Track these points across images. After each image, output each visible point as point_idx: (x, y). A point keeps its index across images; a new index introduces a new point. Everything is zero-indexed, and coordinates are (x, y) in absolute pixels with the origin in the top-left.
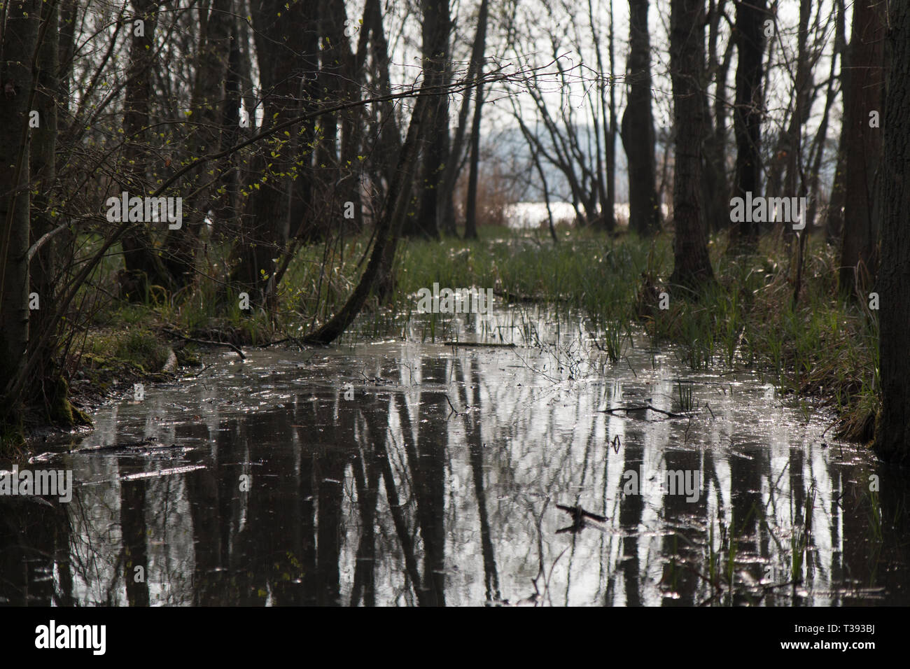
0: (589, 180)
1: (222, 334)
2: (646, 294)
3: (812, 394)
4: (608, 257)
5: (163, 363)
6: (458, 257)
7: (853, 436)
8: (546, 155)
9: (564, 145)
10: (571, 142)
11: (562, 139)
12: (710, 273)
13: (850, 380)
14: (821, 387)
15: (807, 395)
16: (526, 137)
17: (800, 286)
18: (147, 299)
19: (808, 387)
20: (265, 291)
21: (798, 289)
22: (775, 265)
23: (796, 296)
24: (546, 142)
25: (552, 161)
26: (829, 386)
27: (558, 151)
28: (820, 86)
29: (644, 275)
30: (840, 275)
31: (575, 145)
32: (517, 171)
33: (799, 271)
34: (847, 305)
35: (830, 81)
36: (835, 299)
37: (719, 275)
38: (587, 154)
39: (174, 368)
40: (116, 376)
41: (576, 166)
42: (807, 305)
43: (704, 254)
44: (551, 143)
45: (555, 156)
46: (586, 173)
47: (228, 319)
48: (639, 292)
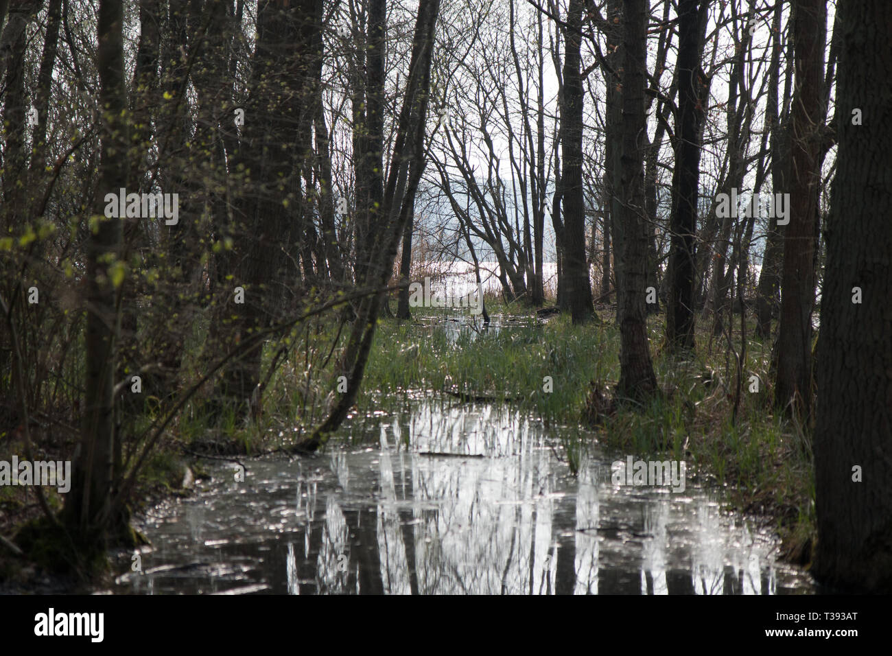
0: (516, 254)
1: (219, 445)
2: (594, 400)
3: (754, 514)
4: (552, 355)
5: (181, 480)
6: (409, 353)
7: (793, 559)
8: (474, 228)
9: (492, 218)
10: (498, 215)
11: (490, 212)
12: (653, 382)
13: (788, 504)
14: (762, 507)
15: (750, 514)
16: (454, 209)
17: (739, 401)
18: (145, 410)
19: (750, 506)
20: (250, 401)
21: (738, 402)
22: (713, 372)
23: (735, 409)
24: (475, 215)
25: (479, 234)
26: (769, 505)
27: (486, 225)
28: (752, 159)
29: (592, 383)
30: (775, 391)
31: (503, 218)
32: (445, 244)
33: (739, 387)
34: (782, 420)
35: (760, 156)
36: (770, 414)
37: (662, 385)
38: (514, 226)
39: (190, 483)
40: (149, 494)
41: (504, 239)
42: (745, 419)
43: (648, 364)
44: (479, 215)
45: (483, 230)
46: (514, 246)
47: (223, 431)
48: (587, 399)
